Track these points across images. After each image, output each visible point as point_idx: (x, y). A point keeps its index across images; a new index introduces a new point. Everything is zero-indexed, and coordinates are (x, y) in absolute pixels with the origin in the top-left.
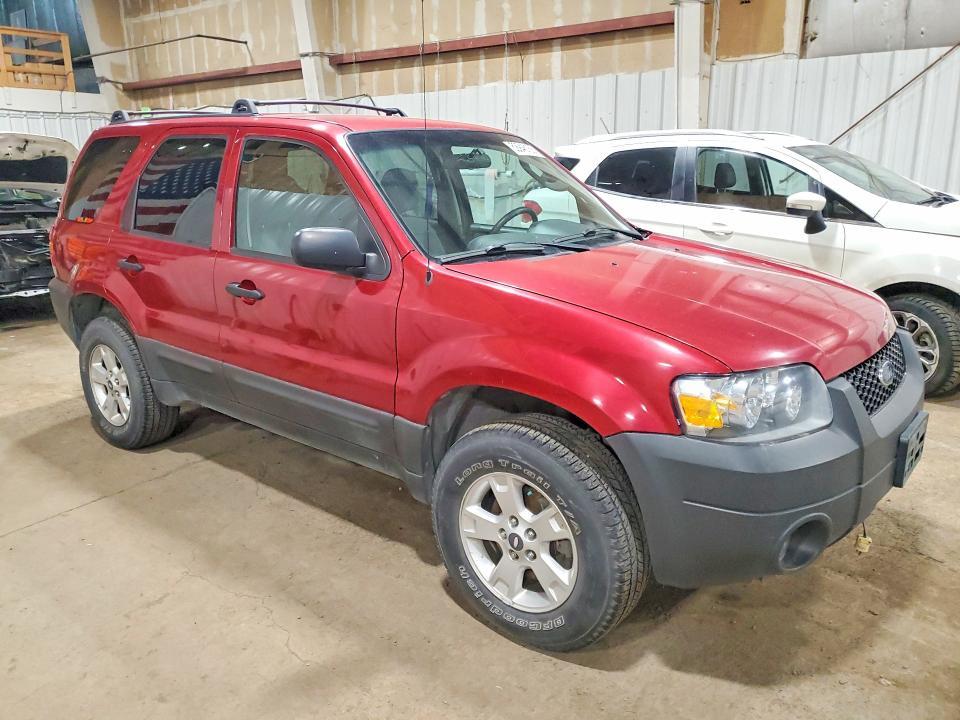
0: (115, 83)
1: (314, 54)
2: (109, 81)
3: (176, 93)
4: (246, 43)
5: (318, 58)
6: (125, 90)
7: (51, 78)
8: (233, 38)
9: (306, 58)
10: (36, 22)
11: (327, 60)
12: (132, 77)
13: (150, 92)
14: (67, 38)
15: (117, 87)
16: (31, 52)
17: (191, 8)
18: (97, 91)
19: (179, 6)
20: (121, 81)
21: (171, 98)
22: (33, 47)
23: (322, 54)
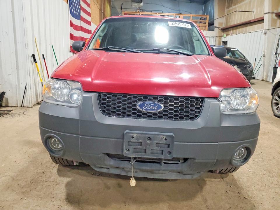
0: (219, 28)
1: (269, 13)
2: (217, 27)
3: (233, 30)
4: (254, 12)
5: (270, 14)
6: (221, 30)
7: (202, 27)
8: (250, 11)
9: (266, 14)
10: (209, 13)
11: (274, 15)
12: (224, 26)
13: (227, 30)
14: (209, 16)
15: (219, 29)
16: (201, 21)
17: (242, 3)
18: (214, 30)
19: (239, 3)
20: (221, 27)
21: (231, 31)
22: (202, 20)
23: (273, 13)
